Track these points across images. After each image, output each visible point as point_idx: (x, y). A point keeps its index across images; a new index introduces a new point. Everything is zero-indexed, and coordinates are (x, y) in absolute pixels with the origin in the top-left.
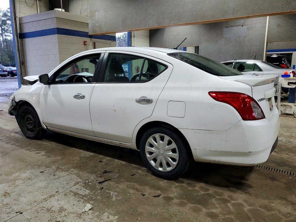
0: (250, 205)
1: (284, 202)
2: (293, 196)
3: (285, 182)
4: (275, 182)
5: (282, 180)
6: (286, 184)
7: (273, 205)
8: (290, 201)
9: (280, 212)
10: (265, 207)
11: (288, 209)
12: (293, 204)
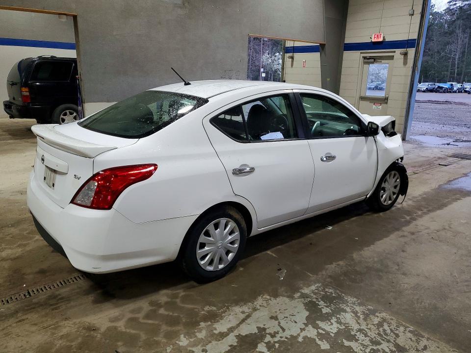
0: (37, 240)
1: (12, 257)
2: (6, 266)
3: (27, 275)
4: (37, 270)
5: (31, 276)
6: (24, 274)
7: (20, 250)
8: (7, 260)
9: (10, 248)
10: (25, 245)
11: (4, 254)
12: (4, 260)
